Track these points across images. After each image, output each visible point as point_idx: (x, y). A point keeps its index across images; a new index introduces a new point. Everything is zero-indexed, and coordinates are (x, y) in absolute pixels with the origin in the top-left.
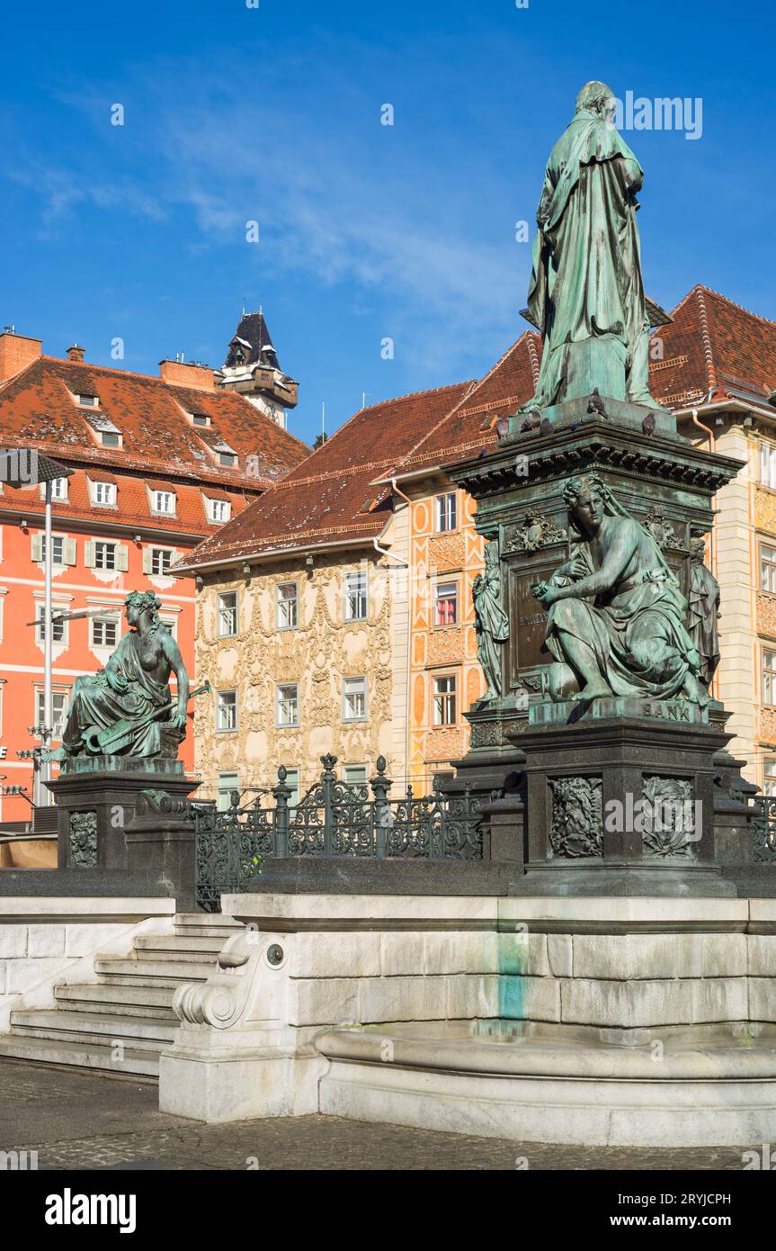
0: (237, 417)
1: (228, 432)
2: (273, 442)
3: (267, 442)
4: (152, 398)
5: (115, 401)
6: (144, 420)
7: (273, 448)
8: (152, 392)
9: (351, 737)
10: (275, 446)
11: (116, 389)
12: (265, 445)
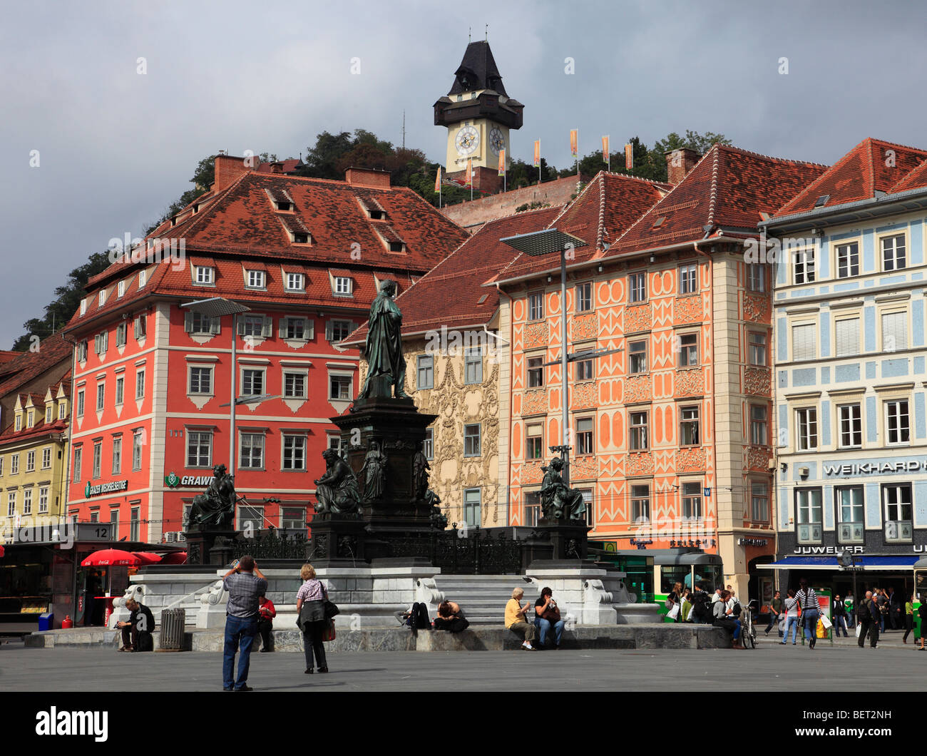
0: (408, 209)
1: (400, 224)
2: (437, 228)
3: (431, 229)
4: (338, 199)
5: (307, 205)
6: (330, 219)
7: (436, 233)
8: (339, 195)
9: (470, 466)
10: (438, 232)
11: (308, 194)
12: (430, 231)
